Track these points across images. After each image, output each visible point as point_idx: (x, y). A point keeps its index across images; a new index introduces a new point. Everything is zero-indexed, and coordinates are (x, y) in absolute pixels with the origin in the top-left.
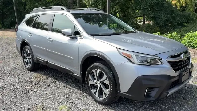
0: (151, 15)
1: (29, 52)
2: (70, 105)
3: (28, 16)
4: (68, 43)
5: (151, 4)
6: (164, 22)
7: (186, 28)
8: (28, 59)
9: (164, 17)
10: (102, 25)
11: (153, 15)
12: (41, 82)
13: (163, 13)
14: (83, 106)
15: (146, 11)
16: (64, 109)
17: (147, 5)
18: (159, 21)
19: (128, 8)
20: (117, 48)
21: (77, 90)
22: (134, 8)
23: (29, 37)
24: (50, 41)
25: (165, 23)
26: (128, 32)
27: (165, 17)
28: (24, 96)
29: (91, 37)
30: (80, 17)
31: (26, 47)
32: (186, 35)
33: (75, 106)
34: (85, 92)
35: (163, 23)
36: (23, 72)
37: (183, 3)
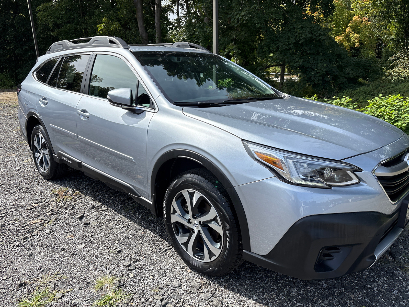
0: (297, 62)
1: (44, 140)
2: (124, 273)
3: (41, 60)
4: (122, 122)
5: (299, 41)
6: (323, 76)
7: (365, 88)
8: (42, 155)
9: (322, 67)
10: (204, 80)
11: (301, 62)
12: (66, 209)
13: (320, 59)
14: (154, 276)
15: (288, 55)
16: (107, 285)
17: (290, 43)
18: (313, 76)
19: (253, 49)
20: (242, 140)
21: (143, 228)
22: (265, 49)
23: (42, 105)
24: (84, 116)
25: (323, 78)
26: (263, 96)
27: (325, 68)
28: (18, 246)
29: (177, 110)
30: (158, 63)
31: (38, 129)
32: (369, 101)
33: (134, 277)
34: (162, 236)
35: (321, 78)
36: (32, 181)
37: (356, 41)
